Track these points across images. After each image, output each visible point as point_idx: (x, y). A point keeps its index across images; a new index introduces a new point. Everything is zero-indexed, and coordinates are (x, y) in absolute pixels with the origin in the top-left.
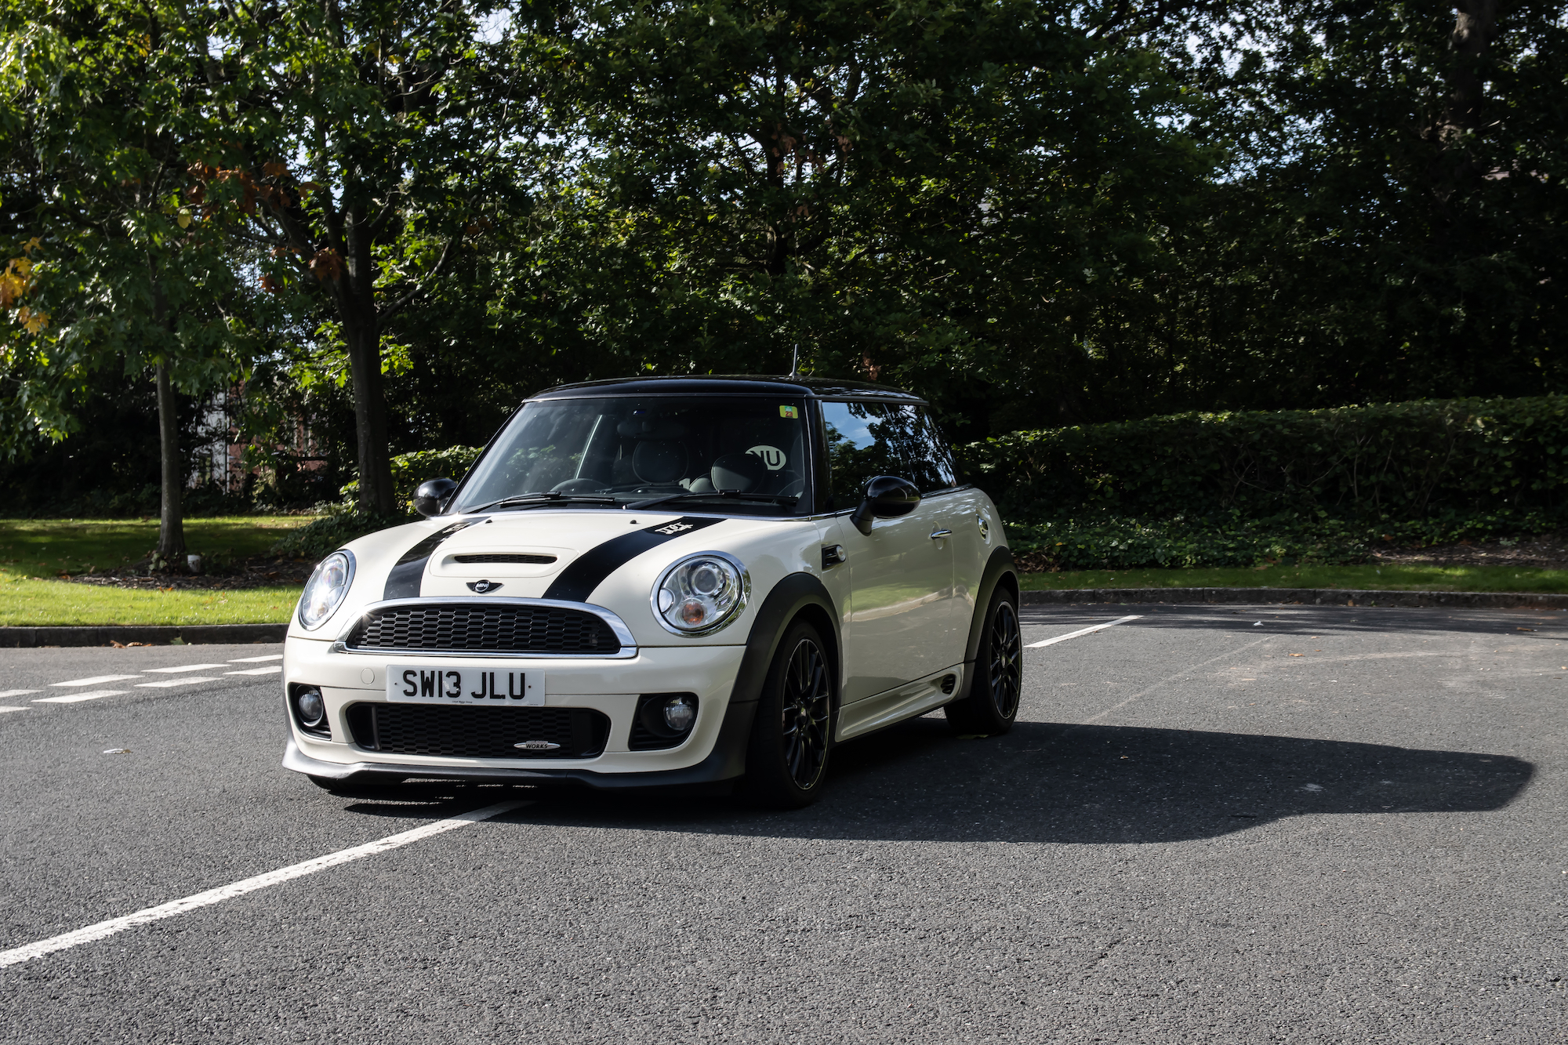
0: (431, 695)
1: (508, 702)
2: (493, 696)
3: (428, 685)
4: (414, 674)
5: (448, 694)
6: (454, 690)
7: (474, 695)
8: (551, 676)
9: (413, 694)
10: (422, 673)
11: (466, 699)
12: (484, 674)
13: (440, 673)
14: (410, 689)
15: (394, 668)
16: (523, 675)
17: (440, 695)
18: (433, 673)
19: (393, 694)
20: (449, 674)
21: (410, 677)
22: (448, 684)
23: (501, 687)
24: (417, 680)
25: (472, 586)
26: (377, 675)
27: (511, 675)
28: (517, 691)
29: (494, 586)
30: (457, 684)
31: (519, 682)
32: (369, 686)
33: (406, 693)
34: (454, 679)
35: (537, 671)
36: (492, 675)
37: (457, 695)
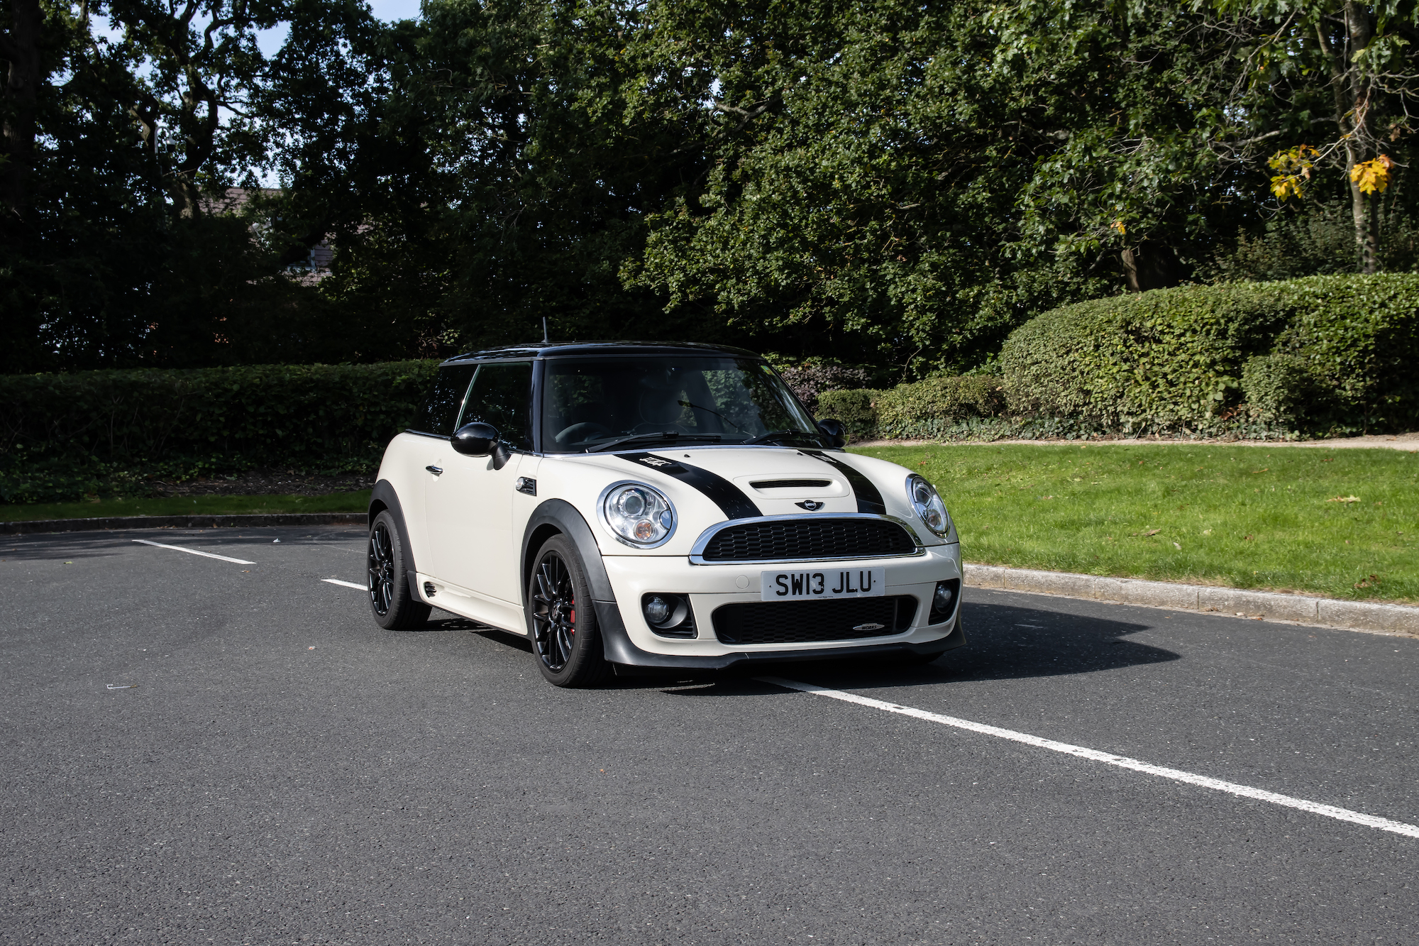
0: (800, 593)
1: (859, 595)
2: (849, 591)
3: (797, 586)
4: (786, 577)
5: (815, 592)
6: (819, 588)
7: (835, 591)
8: (889, 571)
9: (785, 594)
10: (793, 576)
11: (828, 594)
12: (842, 574)
13: (808, 575)
14: (782, 589)
15: (767, 574)
16: (870, 572)
17: (808, 593)
18: (802, 576)
19: (767, 595)
20: (815, 576)
21: (782, 580)
22: (814, 584)
23: (855, 583)
24: (789, 582)
25: (801, 505)
26: (752, 581)
27: (862, 573)
28: (866, 586)
29: (819, 505)
30: (821, 583)
31: (867, 577)
32: (744, 590)
33: (779, 593)
34: (819, 579)
35: (879, 569)
36: (848, 573)
37: (822, 591)
